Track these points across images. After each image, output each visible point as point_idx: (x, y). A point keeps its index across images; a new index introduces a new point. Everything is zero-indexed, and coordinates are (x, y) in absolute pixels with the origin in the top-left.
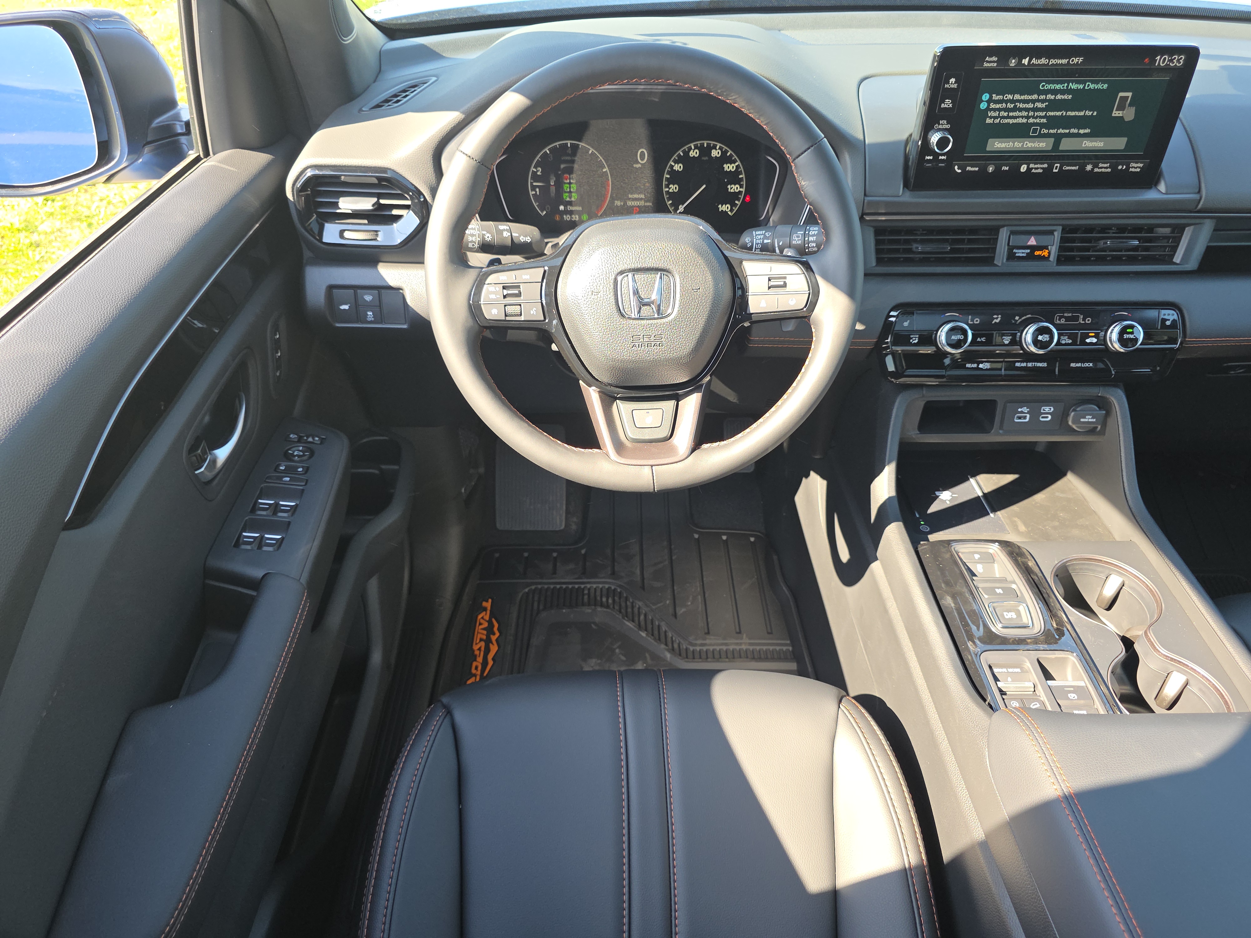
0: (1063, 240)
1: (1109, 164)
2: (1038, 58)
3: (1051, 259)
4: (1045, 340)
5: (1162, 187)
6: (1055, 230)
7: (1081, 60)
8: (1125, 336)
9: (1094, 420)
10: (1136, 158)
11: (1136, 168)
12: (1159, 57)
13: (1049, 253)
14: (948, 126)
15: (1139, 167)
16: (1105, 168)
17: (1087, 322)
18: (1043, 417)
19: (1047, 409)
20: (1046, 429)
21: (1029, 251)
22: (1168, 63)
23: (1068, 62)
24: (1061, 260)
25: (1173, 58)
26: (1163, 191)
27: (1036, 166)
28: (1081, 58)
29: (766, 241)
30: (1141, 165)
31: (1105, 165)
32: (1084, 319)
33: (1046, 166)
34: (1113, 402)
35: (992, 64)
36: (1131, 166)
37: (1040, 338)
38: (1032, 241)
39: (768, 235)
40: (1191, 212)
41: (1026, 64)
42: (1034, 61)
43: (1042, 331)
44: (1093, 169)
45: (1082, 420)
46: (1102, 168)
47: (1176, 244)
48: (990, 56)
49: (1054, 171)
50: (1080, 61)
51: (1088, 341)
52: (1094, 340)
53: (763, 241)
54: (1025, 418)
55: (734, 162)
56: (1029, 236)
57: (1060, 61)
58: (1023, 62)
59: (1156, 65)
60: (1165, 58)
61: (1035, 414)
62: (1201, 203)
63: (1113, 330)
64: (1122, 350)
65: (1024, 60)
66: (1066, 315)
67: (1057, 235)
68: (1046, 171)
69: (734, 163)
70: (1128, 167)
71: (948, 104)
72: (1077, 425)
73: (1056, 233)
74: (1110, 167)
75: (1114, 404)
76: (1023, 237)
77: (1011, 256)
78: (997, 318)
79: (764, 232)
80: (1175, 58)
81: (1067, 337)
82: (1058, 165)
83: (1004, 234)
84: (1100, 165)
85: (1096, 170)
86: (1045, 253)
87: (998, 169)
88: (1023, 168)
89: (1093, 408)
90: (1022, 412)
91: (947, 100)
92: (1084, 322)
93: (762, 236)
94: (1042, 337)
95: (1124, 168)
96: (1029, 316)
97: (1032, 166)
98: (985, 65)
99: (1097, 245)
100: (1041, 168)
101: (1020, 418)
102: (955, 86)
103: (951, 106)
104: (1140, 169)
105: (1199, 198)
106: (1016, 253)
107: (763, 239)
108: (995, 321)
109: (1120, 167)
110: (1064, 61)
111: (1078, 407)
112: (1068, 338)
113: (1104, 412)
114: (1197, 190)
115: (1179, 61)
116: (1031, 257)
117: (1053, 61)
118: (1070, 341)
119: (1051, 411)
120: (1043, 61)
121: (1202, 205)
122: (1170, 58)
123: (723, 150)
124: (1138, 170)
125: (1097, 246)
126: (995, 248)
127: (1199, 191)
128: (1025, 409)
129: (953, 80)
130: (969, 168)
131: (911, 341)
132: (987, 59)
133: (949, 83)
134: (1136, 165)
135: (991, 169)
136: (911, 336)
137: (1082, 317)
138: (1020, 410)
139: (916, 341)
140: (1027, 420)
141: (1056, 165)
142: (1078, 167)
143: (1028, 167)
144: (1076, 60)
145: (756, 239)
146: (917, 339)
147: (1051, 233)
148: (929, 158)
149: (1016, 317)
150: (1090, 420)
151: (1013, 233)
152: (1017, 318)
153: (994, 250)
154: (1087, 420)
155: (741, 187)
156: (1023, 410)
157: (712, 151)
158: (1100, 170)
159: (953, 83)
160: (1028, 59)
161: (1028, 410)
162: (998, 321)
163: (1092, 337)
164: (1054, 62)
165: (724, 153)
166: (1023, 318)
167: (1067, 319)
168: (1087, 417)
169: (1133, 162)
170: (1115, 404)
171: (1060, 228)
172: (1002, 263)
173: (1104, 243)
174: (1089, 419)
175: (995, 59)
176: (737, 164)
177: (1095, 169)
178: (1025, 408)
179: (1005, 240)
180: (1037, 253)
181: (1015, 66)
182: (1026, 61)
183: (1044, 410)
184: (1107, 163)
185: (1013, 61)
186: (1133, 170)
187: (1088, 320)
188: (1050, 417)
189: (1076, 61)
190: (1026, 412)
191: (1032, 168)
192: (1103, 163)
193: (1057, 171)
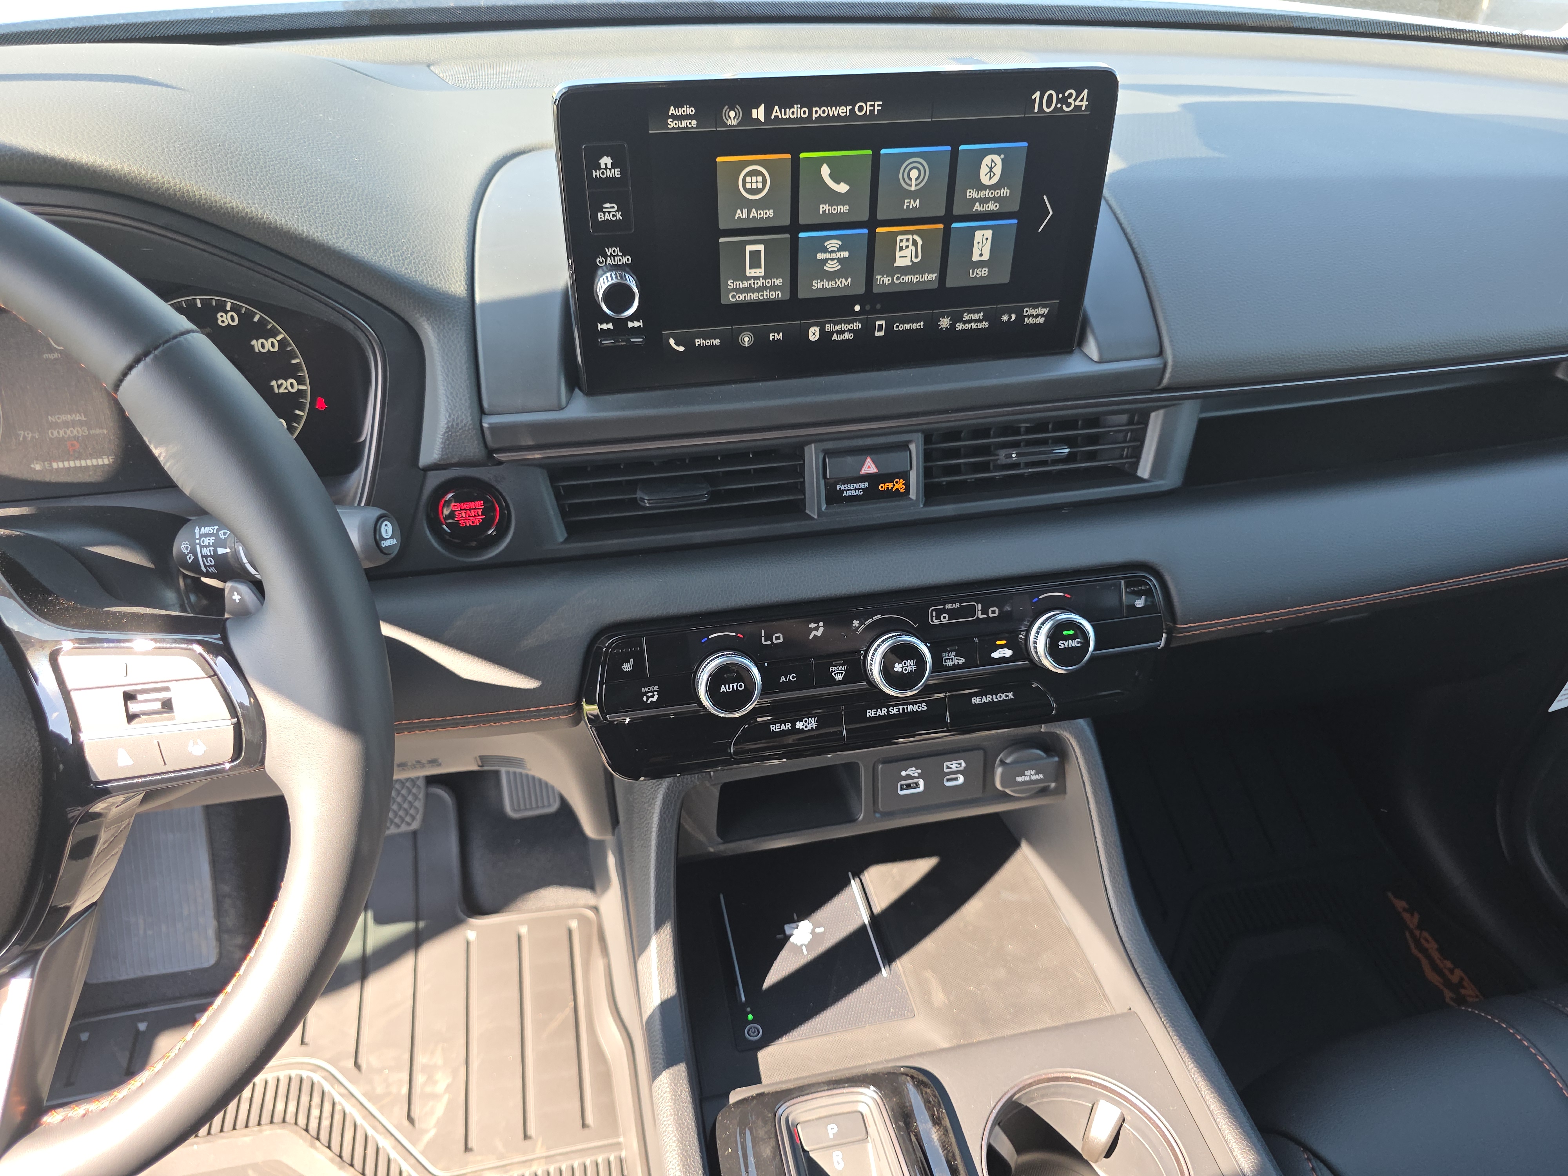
0: (928, 456)
1: (982, 314)
2: (786, 105)
3: (913, 495)
4: (909, 670)
5: (1092, 348)
6: (910, 441)
7: (877, 106)
8: (1062, 645)
9: (1041, 776)
10: (1035, 299)
11: (1037, 316)
12: (1037, 94)
13: (907, 485)
14: (627, 260)
15: (1042, 315)
16: (976, 321)
17: (991, 615)
18: (948, 780)
19: (954, 765)
20: (959, 798)
21: (866, 485)
22: (1059, 106)
23: (852, 111)
24: (931, 493)
25: (1066, 95)
26: (1095, 357)
27: (839, 327)
28: (877, 103)
29: (221, 551)
30: (1045, 311)
31: (976, 316)
32: (985, 611)
33: (857, 325)
34: (1069, 740)
35: (685, 123)
36: (1025, 314)
37: (898, 667)
38: (869, 467)
39: (223, 537)
40: (1153, 391)
41: (763, 120)
42: (776, 112)
43: (902, 652)
44: (953, 326)
45: (1019, 779)
46: (969, 321)
47: (1139, 443)
48: (678, 106)
49: (877, 334)
50: (877, 108)
51: (996, 655)
52: (1008, 653)
53: (215, 551)
54: (917, 785)
55: (273, 333)
56: (863, 457)
57: (833, 111)
58: (754, 116)
59: (1036, 110)
60: (1051, 96)
61: (934, 777)
62: (1167, 375)
63: (1040, 628)
64: (1060, 671)
65: (754, 111)
66: (948, 606)
67: (915, 448)
68: (865, 334)
69: (274, 337)
70: (1021, 317)
71: (610, 212)
72: (1010, 789)
73: (912, 447)
74: (985, 319)
75: (1070, 742)
76: (850, 460)
77: (834, 497)
78: (817, 629)
79: (216, 527)
80: (1070, 95)
81: (954, 653)
82: (883, 322)
83: (812, 454)
84: (966, 317)
85: (960, 326)
86: (900, 485)
87: (761, 339)
88: (814, 334)
89: (1036, 753)
90: (909, 777)
91: (608, 205)
92: (985, 616)
93: (212, 540)
94: (901, 665)
95: (1012, 320)
96: (879, 616)
97: (829, 328)
98: (672, 124)
99: (996, 458)
100: (850, 331)
101: (909, 786)
102: (616, 173)
103: (619, 215)
104: (1043, 319)
105: (1162, 366)
106: (843, 491)
107: (215, 546)
108: (814, 633)
109: (1005, 318)
110: (843, 111)
111: (1007, 757)
112: (956, 655)
113: (1056, 759)
114: (1157, 351)
115: (1080, 100)
116: (872, 494)
117: (818, 112)
118: (962, 661)
119: (961, 768)
120: (797, 112)
121: (1170, 378)
122: (1060, 96)
123: (243, 311)
124: (1041, 320)
125: (997, 460)
126: (803, 483)
127: (1161, 353)
128: (913, 772)
129: (606, 161)
130: (699, 342)
131: (645, 699)
132: (672, 111)
133: (600, 169)
134: (1035, 312)
135: (746, 339)
136: (643, 690)
137: (980, 608)
138: (904, 773)
139: (655, 699)
140: (921, 788)
141: (878, 323)
142: (922, 323)
143: (822, 331)
144: (867, 108)
145: (201, 547)
146: (656, 693)
147: (904, 446)
148: (605, 326)
149: (854, 621)
150: (1033, 778)
151: (828, 453)
152: (856, 623)
153: (800, 488)
154: (1027, 778)
155: (300, 381)
156: (911, 773)
157: (219, 315)
158: (967, 326)
159: (609, 166)
160: (762, 108)
161: (919, 771)
162: (819, 633)
163: (1002, 646)
164: (820, 112)
165: (245, 318)
166: (867, 623)
167: (952, 614)
168: (1028, 773)
169: (1029, 307)
170: (1073, 743)
171: (919, 437)
172: (820, 513)
173: (1006, 455)
174: (1031, 775)
175: (687, 110)
176: (279, 338)
177: (957, 325)
178: (914, 769)
179: (817, 469)
180: (883, 487)
181: (738, 125)
182: (759, 113)
183: (948, 767)
184: (978, 312)
185: (732, 114)
186: (1031, 321)
187: (993, 612)
188: (961, 779)
189: (869, 108)
190: (916, 775)
191: (832, 333)
192: (970, 312)
193: (882, 333)
